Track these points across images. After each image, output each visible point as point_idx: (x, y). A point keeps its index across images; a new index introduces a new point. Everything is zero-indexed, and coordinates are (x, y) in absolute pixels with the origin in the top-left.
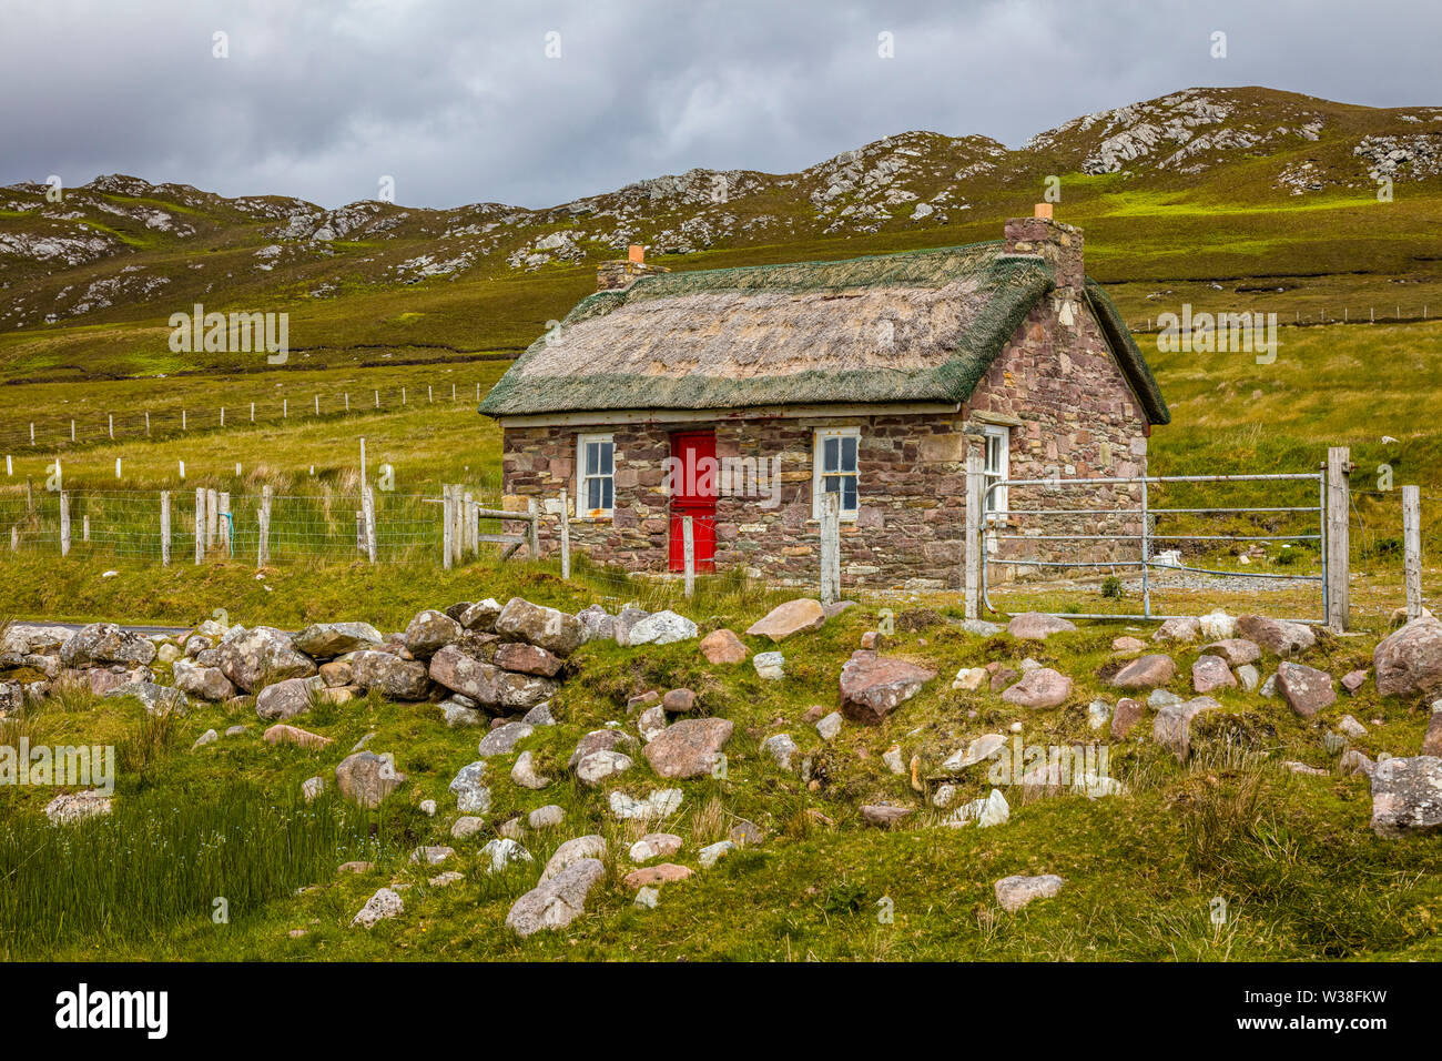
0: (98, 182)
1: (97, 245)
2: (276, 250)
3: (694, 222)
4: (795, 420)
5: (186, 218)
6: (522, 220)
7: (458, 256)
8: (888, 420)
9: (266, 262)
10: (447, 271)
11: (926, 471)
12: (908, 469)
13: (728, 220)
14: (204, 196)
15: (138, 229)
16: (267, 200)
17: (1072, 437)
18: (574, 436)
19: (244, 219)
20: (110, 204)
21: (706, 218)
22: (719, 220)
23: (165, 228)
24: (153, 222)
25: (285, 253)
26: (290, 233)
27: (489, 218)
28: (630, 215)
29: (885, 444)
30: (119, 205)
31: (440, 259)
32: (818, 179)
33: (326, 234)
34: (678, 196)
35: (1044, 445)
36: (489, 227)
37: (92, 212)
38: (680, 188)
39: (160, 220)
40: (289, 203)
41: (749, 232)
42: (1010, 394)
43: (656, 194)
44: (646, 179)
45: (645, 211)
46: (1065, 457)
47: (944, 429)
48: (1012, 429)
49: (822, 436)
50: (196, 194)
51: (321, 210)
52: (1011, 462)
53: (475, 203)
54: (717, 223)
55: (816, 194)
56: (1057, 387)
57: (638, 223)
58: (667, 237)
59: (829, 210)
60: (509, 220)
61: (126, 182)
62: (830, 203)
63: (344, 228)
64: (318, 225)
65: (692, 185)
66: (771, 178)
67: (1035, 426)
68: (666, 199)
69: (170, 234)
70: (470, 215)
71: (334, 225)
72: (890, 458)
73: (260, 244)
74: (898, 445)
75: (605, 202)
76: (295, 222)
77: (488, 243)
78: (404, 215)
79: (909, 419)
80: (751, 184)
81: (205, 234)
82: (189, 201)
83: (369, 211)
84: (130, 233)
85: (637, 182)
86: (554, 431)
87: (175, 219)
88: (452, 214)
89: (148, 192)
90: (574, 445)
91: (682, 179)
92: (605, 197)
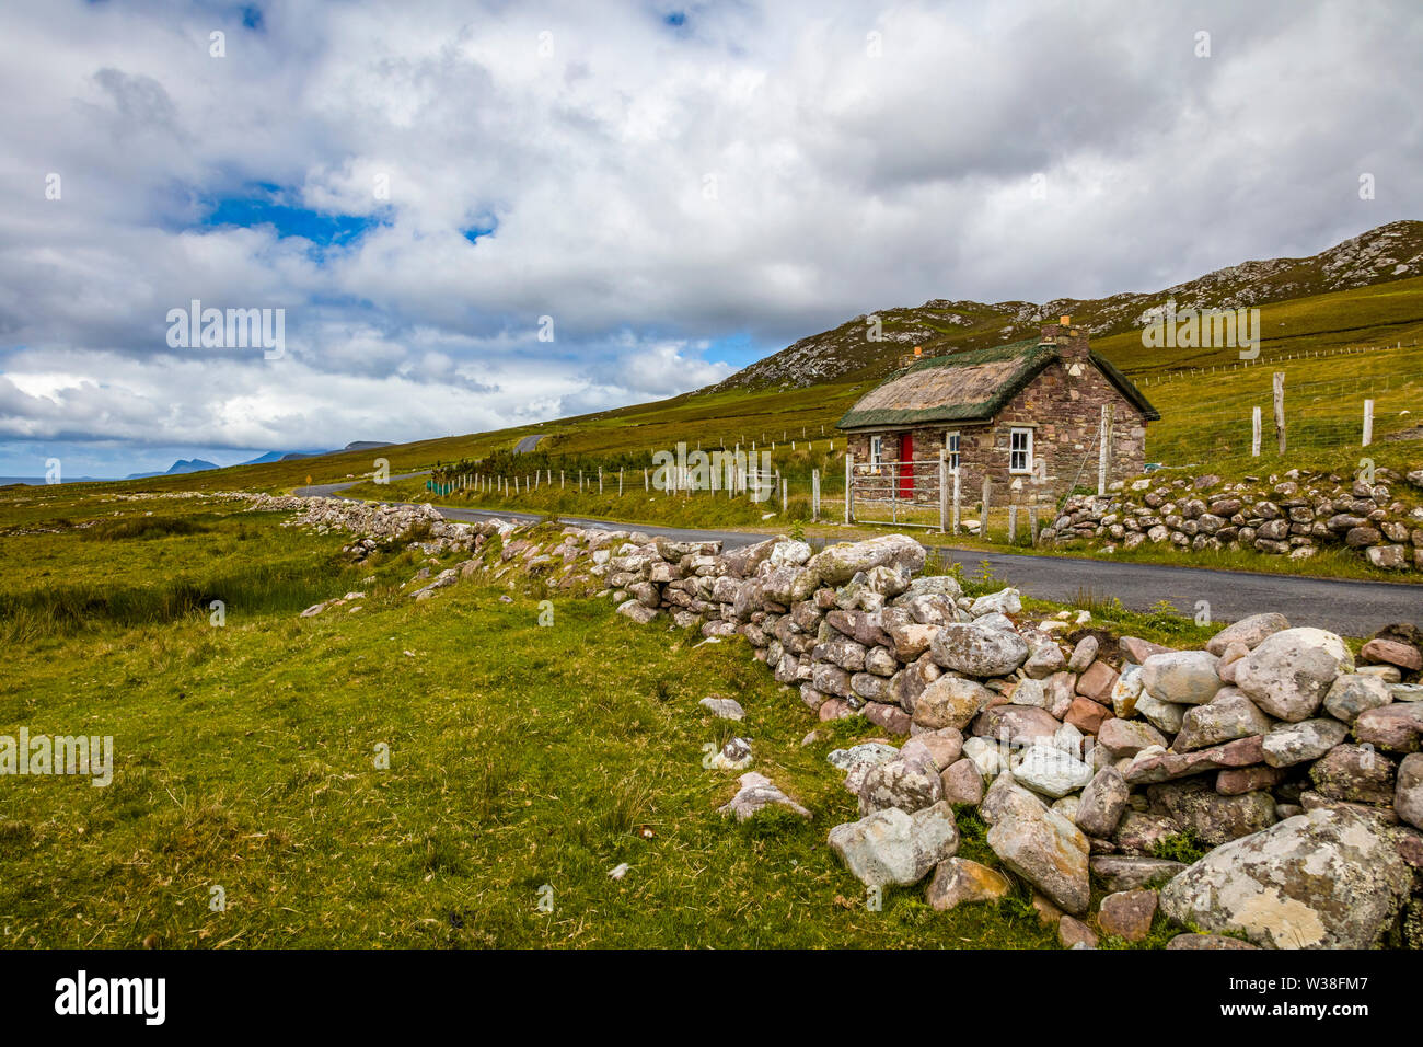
0: (928, 304)
1: (926, 334)
2: (1010, 328)
3: (1244, 291)
4: (937, 429)
5: (969, 317)
6: (1141, 301)
7: (1104, 323)
8: (969, 427)
9: (1005, 335)
10: (1098, 331)
11: (982, 451)
12: (975, 450)
13: (1266, 288)
14: (976, 305)
15: (946, 324)
16: (1008, 304)
17: (1081, 431)
18: (870, 437)
19: (997, 314)
20: (933, 313)
21: (1252, 289)
22: (1261, 288)
23: (958, 322)
24: (953, 320)
25: (1014, 330)
26: (1019, 319)
27: (1125, 301)
28: (1205, 292)
29: (967, 439)
30: (937, 314)
31: (1094, 326)
32: (1328, 258)
33: (1037, 318)
34: (1235, 278)
35: (1058, 435)
36: (1123, 306)
37: (924, 319)
38: (1237, 273)
39: (956, 319)
40: (1019, 304)
41: (1280, 293)
42: (1030, 412)
43: (1221, 278)
44: (1215, 270)
45: (1214, 289)
46: (1075, 441)
47: (987, 432)
48: (1034, 428)
49: (949, 435)
50: (974, 304)
51: (1035, 306)
52: (1035, 445)
53: (1118, 293)
54: (1259, 290)
55: (1326, 267)
56: (1068, 407)
57: (1210, 295)
58: (1227, 302)
59: (1334, 275)
60: (1134, 301)
61: (940, 302)
62: (1335, 272)
63: (1047, 314)
64: (1033, 314)
65: (1245, 271)
66: (1297, 261)
67: (1052, 427)
68: (1227, 280)
69: (961, 324)
70: (1115, 301)
71: (1041, 313)
72: (969, 445)
73: (1004, 326)
74: (972, 439)
75: (1190, 286)
76: (1022, 313)
77: (1122, 315)
78: (1078, 304)
79: (976, 426)
80: (1283, 266)
81: (978, 323)
82: (970, 309)
83: (1059, 304)
84: (942, 327)
85: (1210, 272)
86: (862, 434)
87: (963, 318)
88: (1105, 301)
89: (951, 306)
90: (869, 441)
91: (1238, 268)
92: (1190, 283)
